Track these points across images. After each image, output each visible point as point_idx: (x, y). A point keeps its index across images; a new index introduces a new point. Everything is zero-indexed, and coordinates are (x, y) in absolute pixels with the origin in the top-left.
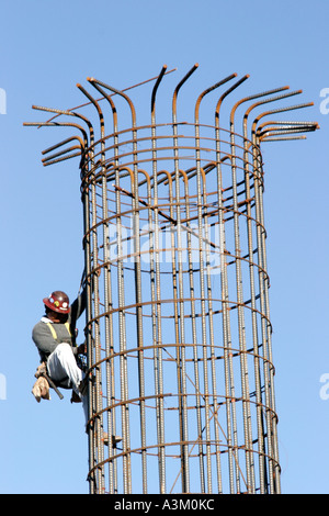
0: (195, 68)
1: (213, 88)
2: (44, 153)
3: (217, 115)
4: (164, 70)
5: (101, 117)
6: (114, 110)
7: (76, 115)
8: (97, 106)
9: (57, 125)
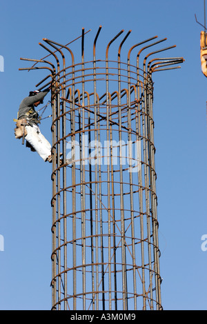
0: (100, 28)
1: (114, 40)
2: (37, 86)
3: (119, 55)
4: (83, 30)
5: (58, 61)
6: (63, 57)
7: (46, 62)
8: (54, 55)
9: (37, 68)
